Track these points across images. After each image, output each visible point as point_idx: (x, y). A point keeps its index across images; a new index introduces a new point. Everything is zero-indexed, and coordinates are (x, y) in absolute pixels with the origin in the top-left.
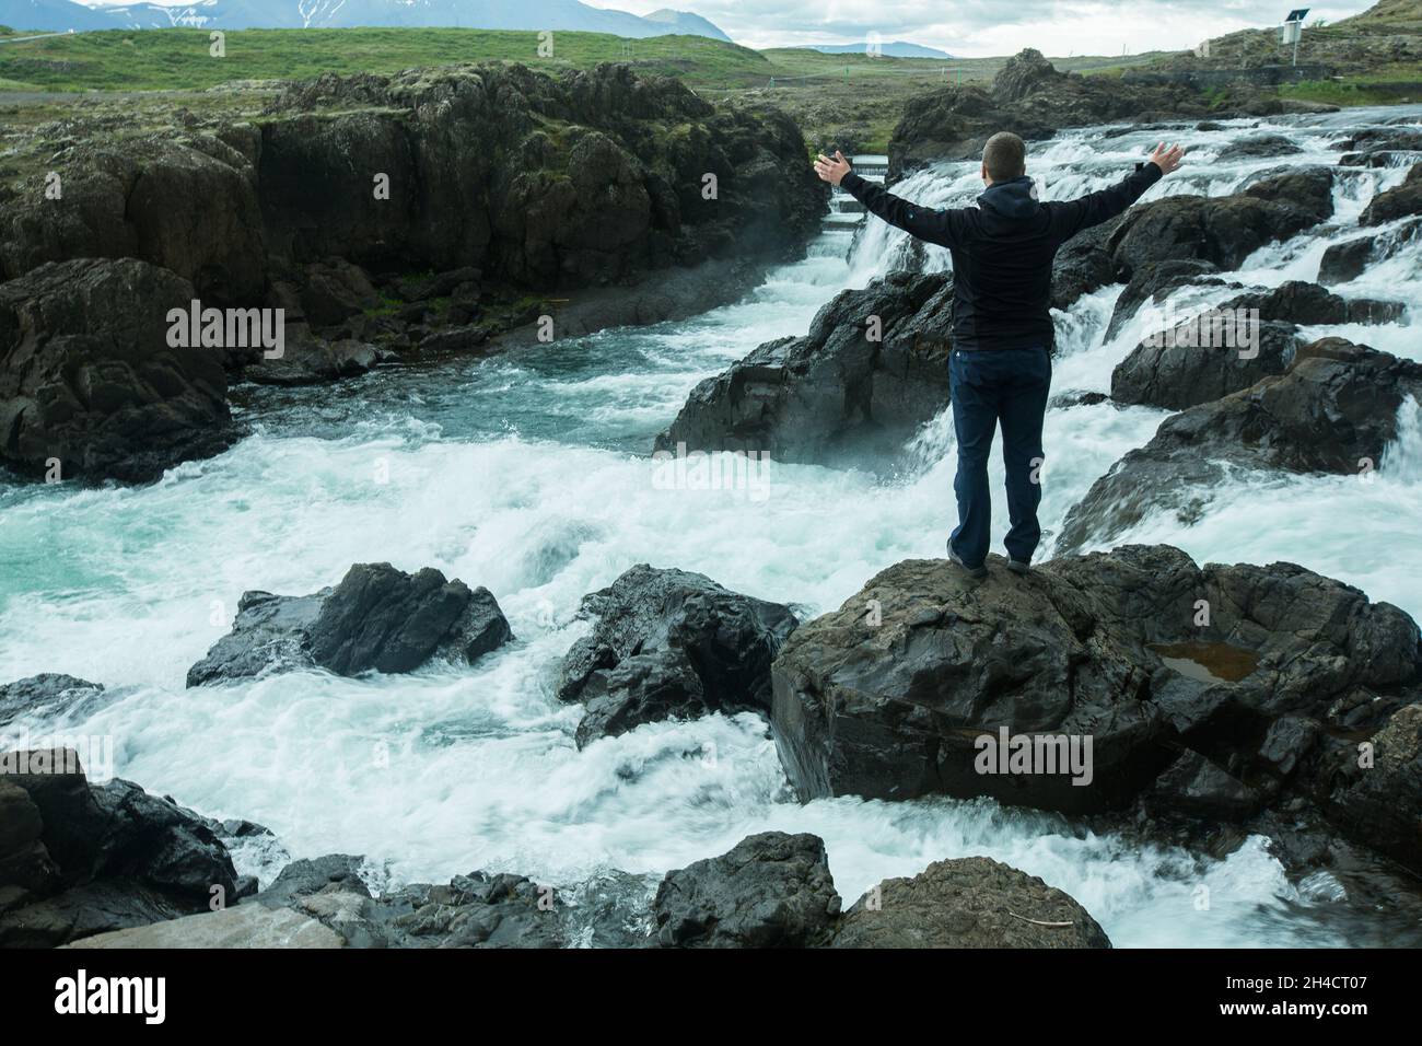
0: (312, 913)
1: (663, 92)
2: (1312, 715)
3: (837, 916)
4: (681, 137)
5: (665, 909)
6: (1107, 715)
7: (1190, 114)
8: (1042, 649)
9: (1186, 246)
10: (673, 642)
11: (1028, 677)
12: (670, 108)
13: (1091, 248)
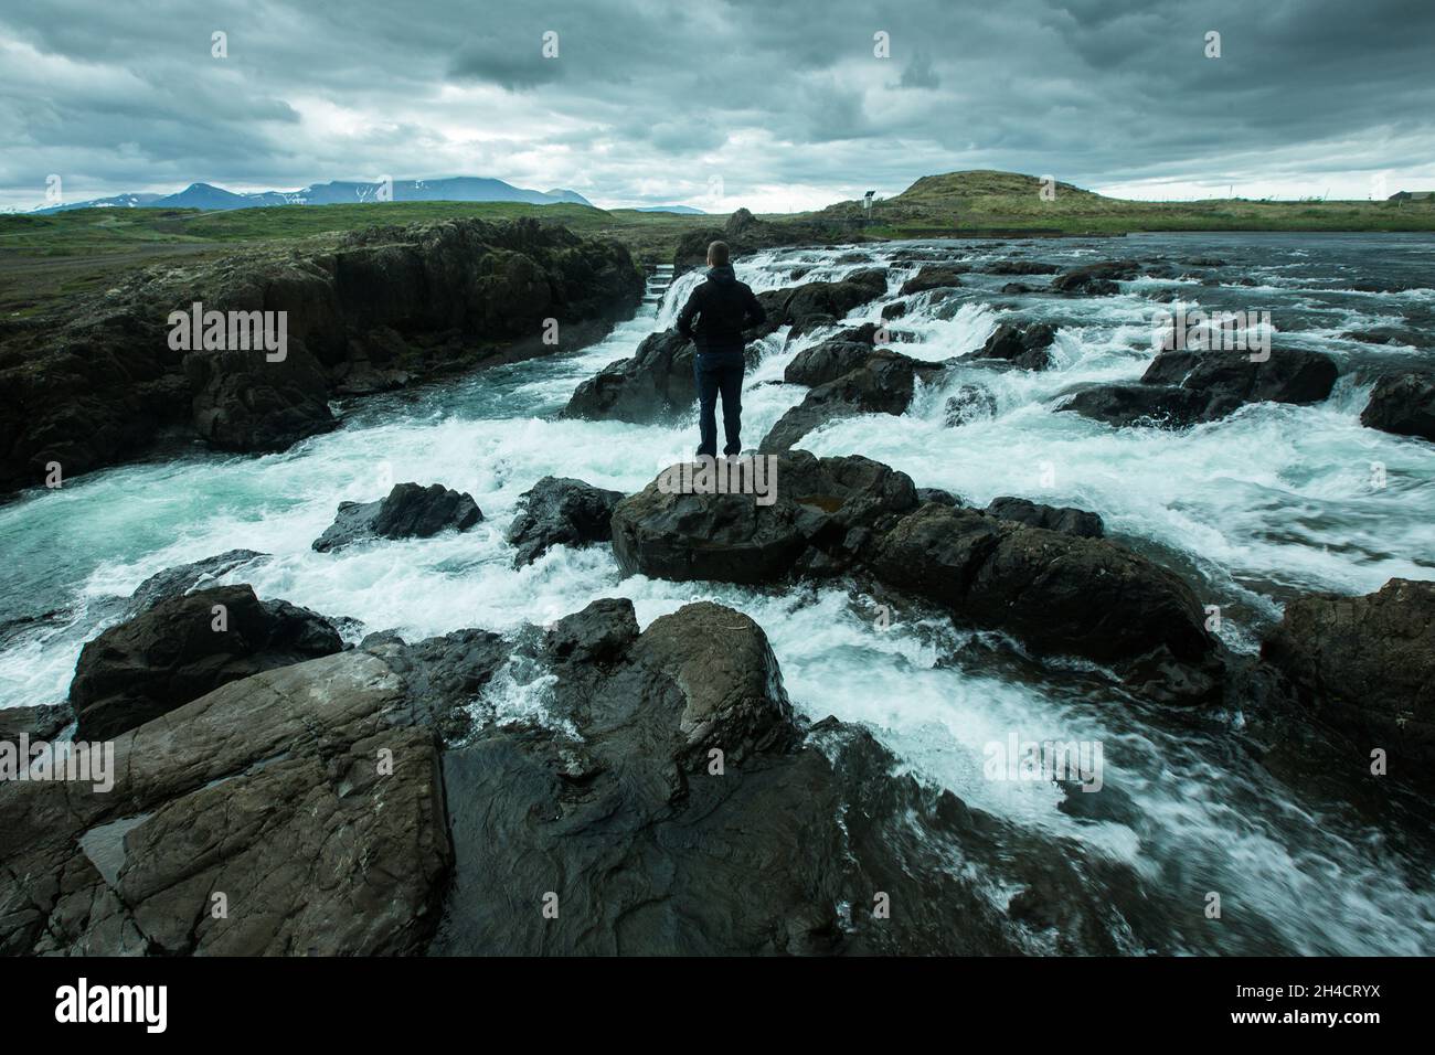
0: (373, 654)
1: (555, 231)
2: (867, 526)
3: (637, 635)
4: (566, 255)
5: (552, 639)
6: (773, 532)
7: (822, 242)
8: (743, 503)
9: (820, 307)
10: (562, 513)
11: (736, 517)
12: (559, 241)
13: (775, 308)
